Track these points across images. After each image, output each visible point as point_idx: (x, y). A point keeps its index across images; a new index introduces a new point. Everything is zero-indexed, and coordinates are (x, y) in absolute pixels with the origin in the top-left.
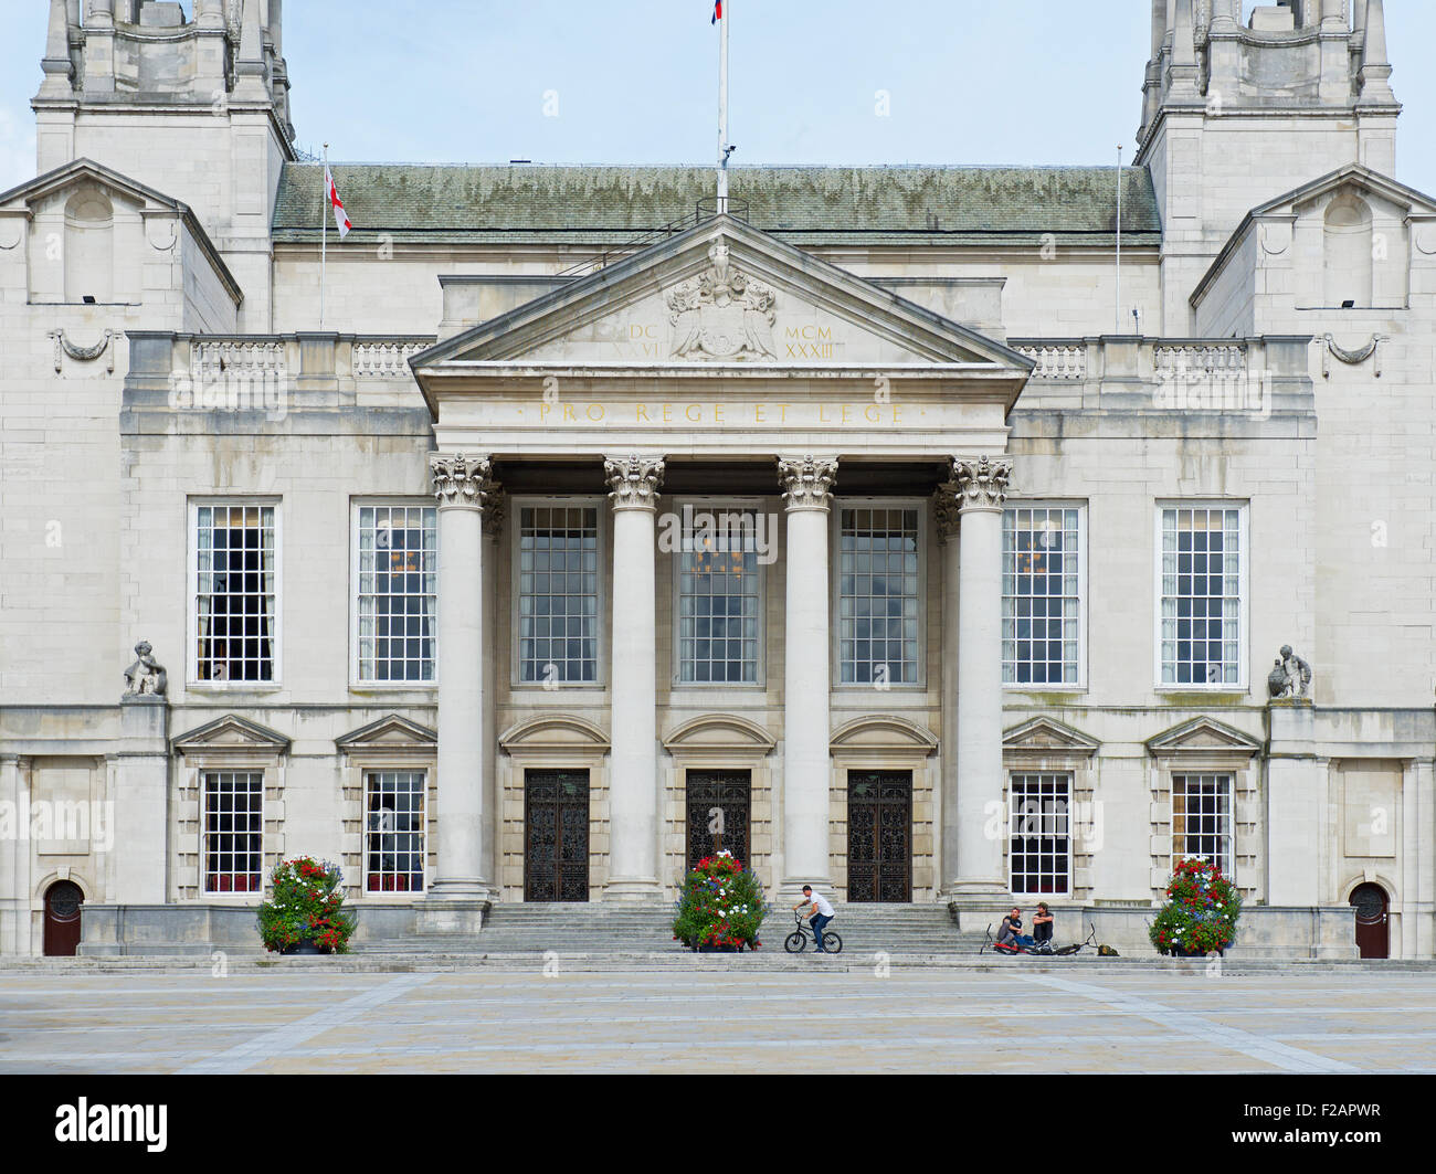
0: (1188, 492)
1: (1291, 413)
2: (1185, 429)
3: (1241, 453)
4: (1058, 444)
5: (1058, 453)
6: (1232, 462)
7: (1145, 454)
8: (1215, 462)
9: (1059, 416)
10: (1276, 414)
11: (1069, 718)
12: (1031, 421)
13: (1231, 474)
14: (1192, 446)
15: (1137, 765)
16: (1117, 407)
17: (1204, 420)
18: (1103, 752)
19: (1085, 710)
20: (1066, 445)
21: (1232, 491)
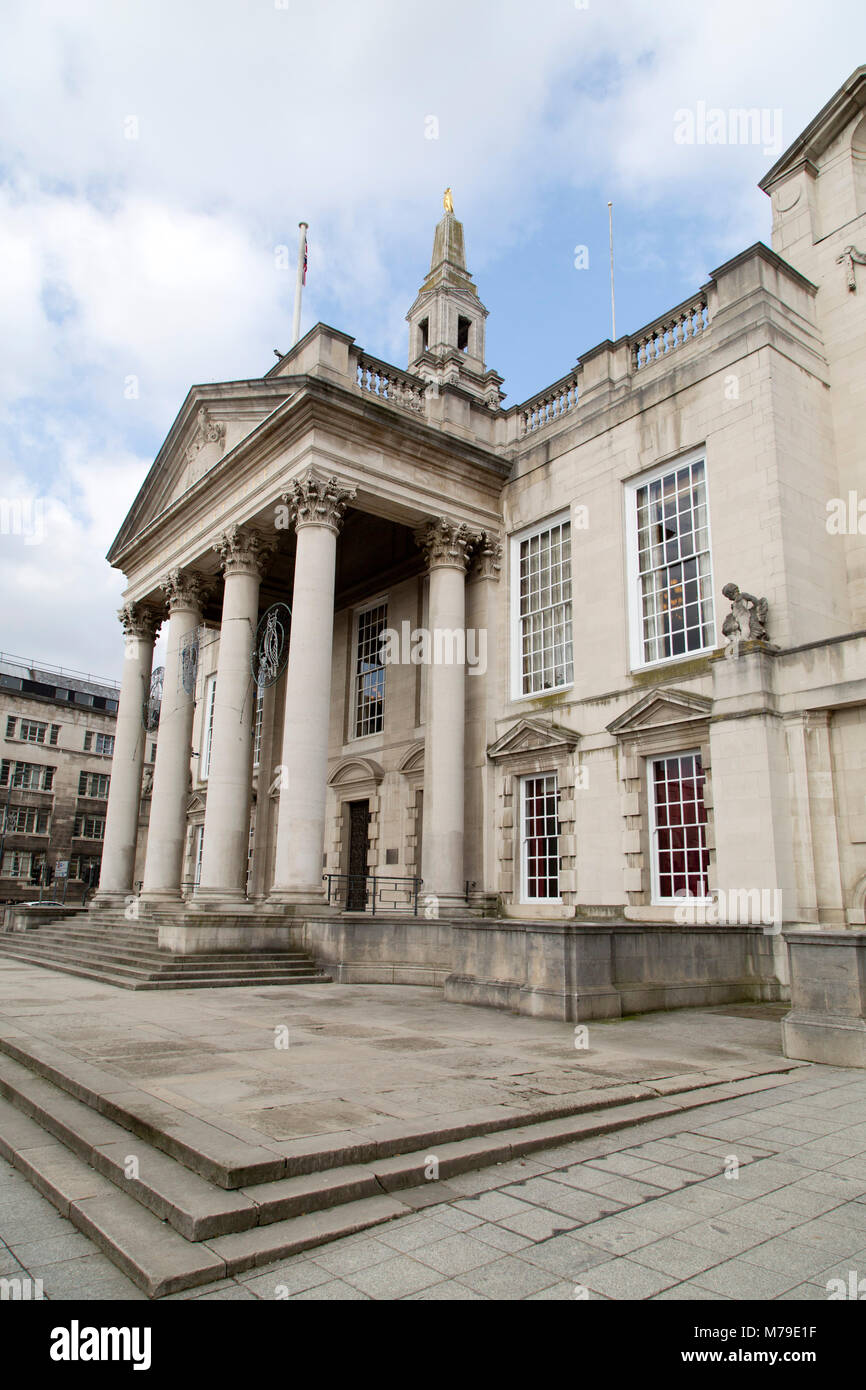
0: (648, 461)
1: (740, 334)
2: (641, 403)
3: (694, 399)
4: (547, 470)
5: (548, 476)
6: (686, 413)
7: (610, 445)
8: (670, 421)
9: (547, 445)
10: (724, 343)
11: (557, 717)
12: (528, 459)
13: (685, 425)
14: (649, 415)
15: (608, 755)
16: (590, 413)
17: (657, 387)
18: (583, 746)
19: (568, 705)
20: (554, 466)
21: (687, 442)
